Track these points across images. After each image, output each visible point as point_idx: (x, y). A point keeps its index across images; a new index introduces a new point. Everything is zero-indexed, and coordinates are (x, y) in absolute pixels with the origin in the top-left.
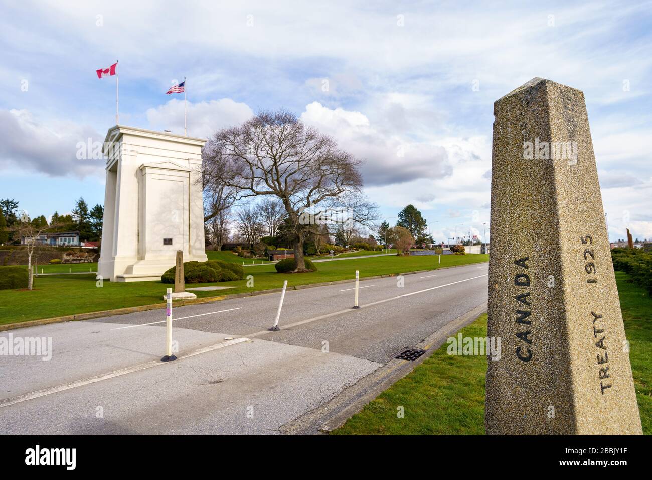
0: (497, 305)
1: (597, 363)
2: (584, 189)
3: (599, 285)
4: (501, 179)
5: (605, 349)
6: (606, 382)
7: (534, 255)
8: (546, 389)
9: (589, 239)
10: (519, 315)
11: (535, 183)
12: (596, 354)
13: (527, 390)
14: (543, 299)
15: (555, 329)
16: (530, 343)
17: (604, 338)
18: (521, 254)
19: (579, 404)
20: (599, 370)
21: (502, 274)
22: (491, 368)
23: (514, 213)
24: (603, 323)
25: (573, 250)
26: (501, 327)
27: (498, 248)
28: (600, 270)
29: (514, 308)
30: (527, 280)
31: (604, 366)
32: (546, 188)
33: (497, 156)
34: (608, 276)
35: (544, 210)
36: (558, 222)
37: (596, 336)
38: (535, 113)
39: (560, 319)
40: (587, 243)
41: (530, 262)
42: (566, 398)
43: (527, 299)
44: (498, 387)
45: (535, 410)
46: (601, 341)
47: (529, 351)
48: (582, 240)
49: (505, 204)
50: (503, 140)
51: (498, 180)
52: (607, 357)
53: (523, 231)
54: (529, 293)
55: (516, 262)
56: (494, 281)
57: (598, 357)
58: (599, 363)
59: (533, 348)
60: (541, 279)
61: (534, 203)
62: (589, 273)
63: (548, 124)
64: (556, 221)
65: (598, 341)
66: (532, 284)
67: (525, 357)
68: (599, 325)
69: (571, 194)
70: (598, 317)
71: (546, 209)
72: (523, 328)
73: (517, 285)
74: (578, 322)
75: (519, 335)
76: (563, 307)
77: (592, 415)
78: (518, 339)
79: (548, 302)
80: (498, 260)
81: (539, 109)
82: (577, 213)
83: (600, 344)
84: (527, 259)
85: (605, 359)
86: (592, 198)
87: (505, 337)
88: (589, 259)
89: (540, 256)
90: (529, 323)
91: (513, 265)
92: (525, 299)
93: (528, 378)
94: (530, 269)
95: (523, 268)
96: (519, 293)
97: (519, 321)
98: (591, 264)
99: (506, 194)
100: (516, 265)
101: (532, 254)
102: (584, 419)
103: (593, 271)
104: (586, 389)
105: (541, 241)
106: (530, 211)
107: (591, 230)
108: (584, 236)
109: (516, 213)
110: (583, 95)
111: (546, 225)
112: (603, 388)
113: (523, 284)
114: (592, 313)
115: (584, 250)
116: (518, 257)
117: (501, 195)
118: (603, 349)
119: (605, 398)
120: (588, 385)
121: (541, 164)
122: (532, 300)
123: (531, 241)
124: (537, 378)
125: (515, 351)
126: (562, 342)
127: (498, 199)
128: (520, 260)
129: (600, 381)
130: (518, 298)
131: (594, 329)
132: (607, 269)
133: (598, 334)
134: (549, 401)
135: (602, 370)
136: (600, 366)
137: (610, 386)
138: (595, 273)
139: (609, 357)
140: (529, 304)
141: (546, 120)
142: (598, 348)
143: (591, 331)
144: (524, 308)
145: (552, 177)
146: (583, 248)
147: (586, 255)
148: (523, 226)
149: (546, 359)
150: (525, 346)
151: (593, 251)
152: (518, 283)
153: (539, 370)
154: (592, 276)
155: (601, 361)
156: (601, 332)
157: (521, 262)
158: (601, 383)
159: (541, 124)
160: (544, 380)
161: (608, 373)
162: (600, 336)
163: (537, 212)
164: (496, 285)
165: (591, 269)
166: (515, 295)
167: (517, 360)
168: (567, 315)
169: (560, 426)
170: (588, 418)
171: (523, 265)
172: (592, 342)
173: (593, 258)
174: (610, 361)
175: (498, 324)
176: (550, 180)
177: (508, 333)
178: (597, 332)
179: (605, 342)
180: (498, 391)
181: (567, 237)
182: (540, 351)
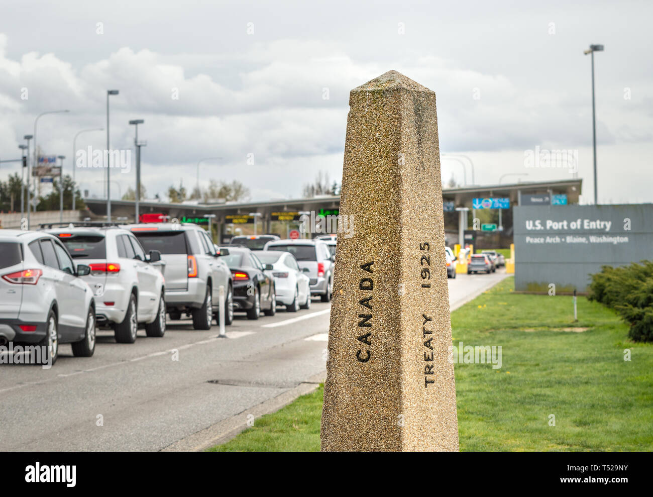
0: (340, 311)
1: (423, 359)
2: (427, 197)
3: (432, 290)
4: (353, 179)
5: (432, 348)
6: (429, 377)
7: (379, 260)
8: (381, 383)
9: (426, 246)
10: (362, 319)
11: (385, 189)
12: (423, 352)
13: (364, 389)
14: (384, 301)
15: (392, 328)
16: (370, 344)
17: (432, 339)
18: (367, 260)
19: (405, 390)
20: (424, 366)
21: (347, 279)
22: (331, 376)
23: (363, 217)
24: (432, 326)
25: (412, 256)
26: (343, 334)
27: (345, 252)
28: (434, 276)
29: (357, 312)
30: (371, 285)
31: (430, 363)
32: (393, 195)
33: (350, 152)
34: (441, 282)
35: (390, 217)
36: (401, 230)
37: (424, 336)
38: (389, 119)
39: (396, 318)
40: (424, 250)
41: (375, 267)
42: (396, 387)
43: (370, 303)
44: (337, 394)
45: (370, 405)
46: (429, 341)
47: (368, 352)
48: (421, 247)
49: (355, 206)
50: (357, 136)
51: (350, 179)
52: (432, 356)
53: (371, 236)
54: (372, 297)
55: (363, 267)
56: (339, 286)
57: (425, 355)
58: (426, 360)
59: (372, 348)
60: (384, 283)
61: (382, 209)
62: (424, 278)
63: (400, 134)
64: (399, 229)
65: (426, 340)
66: (375, 287)
67: (365, 358)
68: (429, 326)
69: (415, 203)
70: (428, 319)
71: (392, 216)
72: (365, 330)
73: (361, 289)
74: (411, 321)
75: (360, 339)
76: (399, 307)
77: (415, 402)
78: (359, 342)
79: (388, 304)
80: (344, 264)
81: (393, 115)
82: (418, 221)
83: (428, 344)
84: (372, 263)
85: (430, 357)
86: (433, 206)
87: (347, 343)
88: (425, 266)
89: (384, 261)
90: (370, 325)
91: (359, 269)
92: (368, 303)
93: (366, 377)
94: (374, 273)
95: (368, 272)
96: (363, 297)
97: (361, 324)
98: (426, 270)
99: (357, 196)
100: (362, 270)
101: (377, 259)
102: (408, 403)
103: (428, 277)
104: (412, 380)
105: (386, 247)
106: (378, 217)
107: (429, 237)
108: (422, 243)
109: (365, 216)
110: (435, 97)
111: (391, 232)
112: (427, 382)
113: (367, 288)
114: (423, 315)
115: (421, 257)
116: (364, 262)
117: (352, 196)
118: (430, 348)
119: (427, 390)
120: (414, 377)
121: (391, 171)
122: (374, 303)
123: (377, 246)
124: (374, 375)
125: (355, 354)
126: (396, 339)
127: (348, 200)
128: (366, 265)
129: (424, 376)
130: (362, 302)
131: (424, 329)
132: (441, 275)
133: (426, 335)
134: (382, 393)
135: (428, 366)
136: (426, 363)
137: (432, 382)
138: (429, 278)
139: (434, 356)
140: (371, 308)
141: (398, 129)
142: (426, 347)
143: (420, 331)
144: (366, 311)
145: (400, 186)
146: (420, 254)
147: (423, 261)
148: (371, 231)
149: (383, 356)
150: (365, 347)
151: (429, 257)
152: (362, 288)
153: (376, 367)
154: (426, 282)
155: (427, 359)
156: (429, 334)
157: (366, 267)
158: (426, 378)
159: (393, 131)
160: (379, 375)
161: (432, 370)
162: (428, 336)
163: (384, 218)
164: (341, 291)
165: (426, 274)
166: (359, 300)
167: (357, 363)
168: (402, 314)
169: (389, 412)
170: (412, 403)
171: (369, 270)
172: (421, 341)
173: (429, 265)
174: (435, 361)
175: (341, 330)
176: (397, 189)
177: (350, 338)
178: (426, 332)
179: (432, 343)
180: (336, 398)
181: (407, 244)
182: (377, 350)
